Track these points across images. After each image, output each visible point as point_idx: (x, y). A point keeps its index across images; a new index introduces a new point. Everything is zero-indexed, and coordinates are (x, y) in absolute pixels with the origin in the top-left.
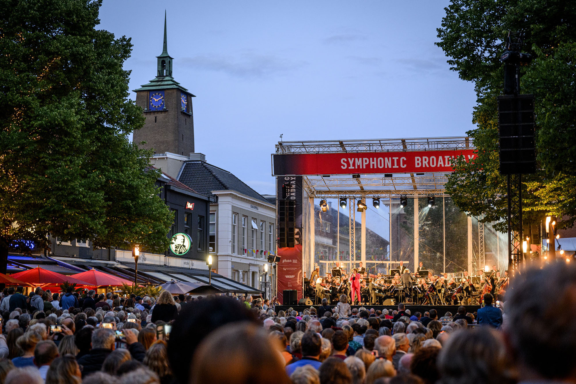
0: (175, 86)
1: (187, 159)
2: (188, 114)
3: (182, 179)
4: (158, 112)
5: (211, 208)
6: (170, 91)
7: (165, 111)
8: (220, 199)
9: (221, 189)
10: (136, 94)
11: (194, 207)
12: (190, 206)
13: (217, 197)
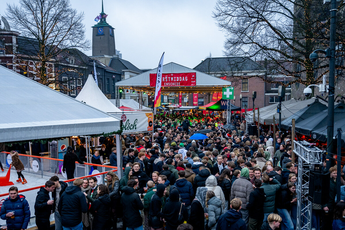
0: (107, 25)
1: (112, 57)
2: (112, 36)
3: (111, 65)
4: (101, 35)
5: (122, 76)
6: (105, 27)
7: (104, 35)
8: (125, 73)
9: (125, 69)
10: (92, 28)
11: (115, 77)
12: (114, 77)
13: (124, 72)
